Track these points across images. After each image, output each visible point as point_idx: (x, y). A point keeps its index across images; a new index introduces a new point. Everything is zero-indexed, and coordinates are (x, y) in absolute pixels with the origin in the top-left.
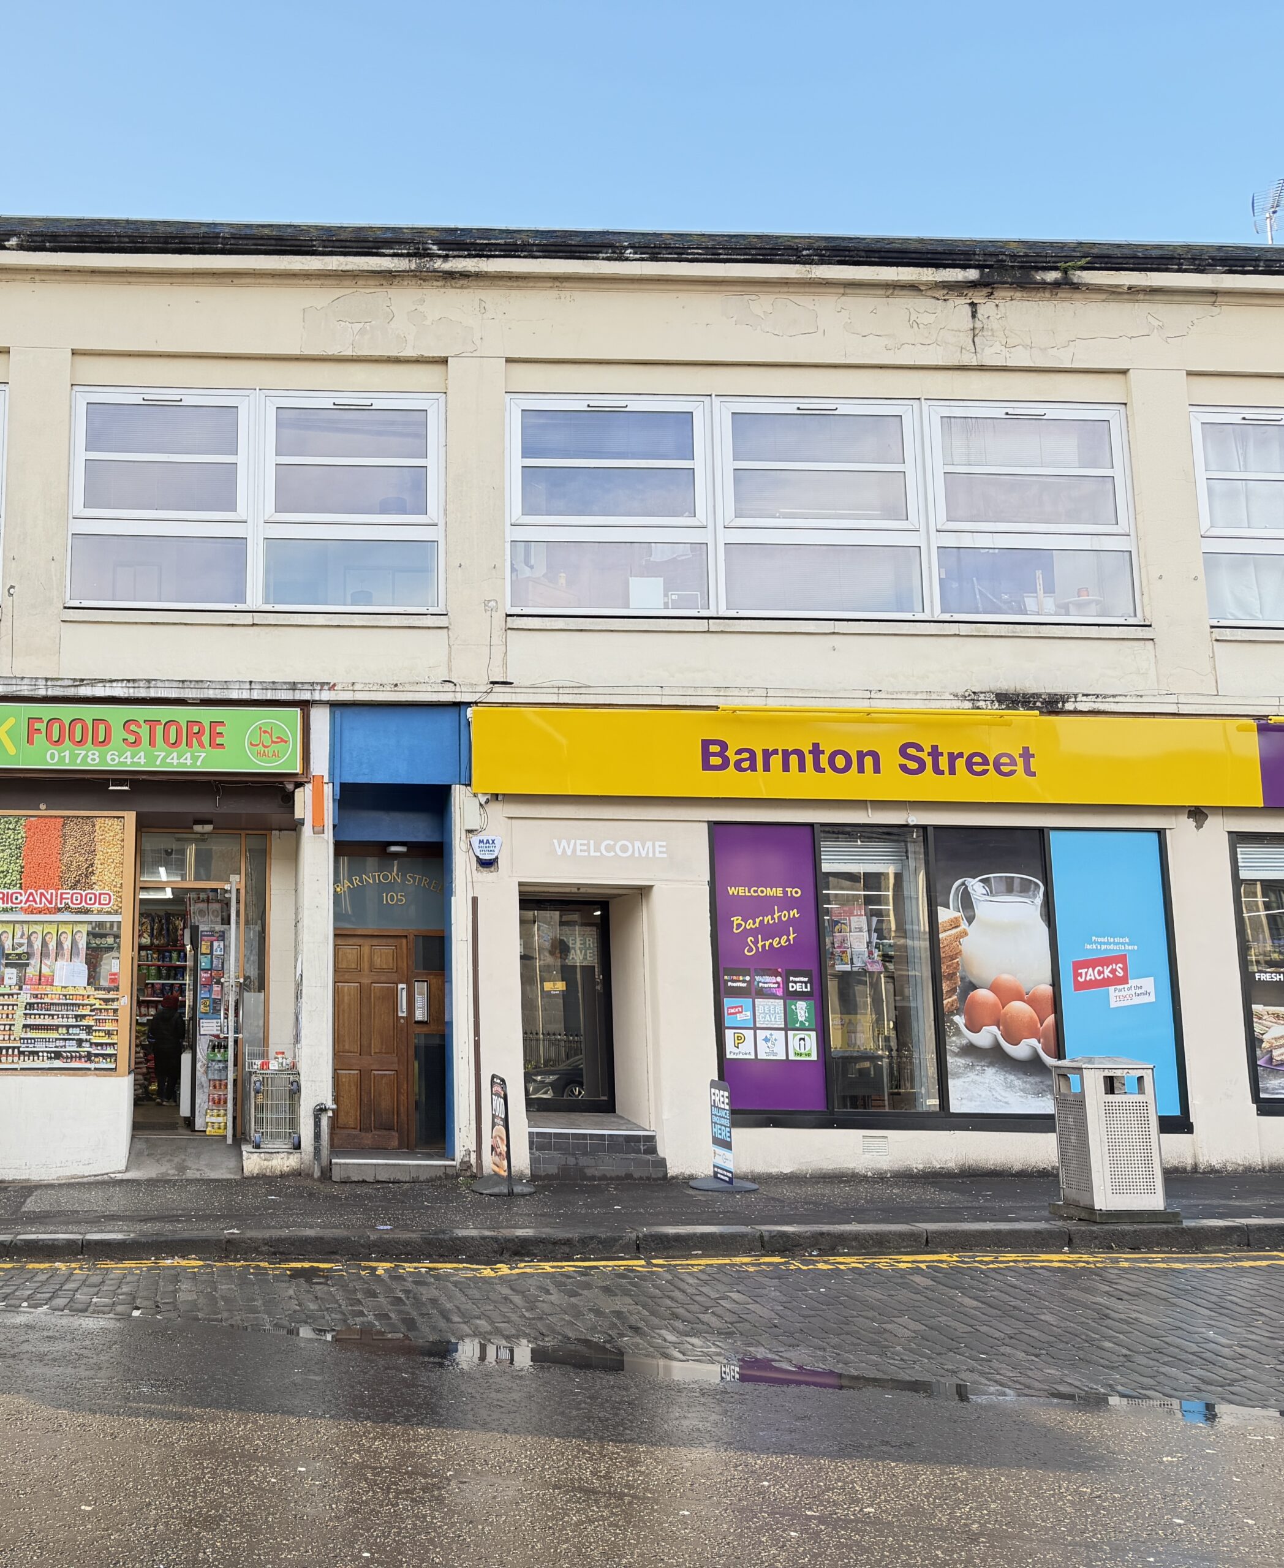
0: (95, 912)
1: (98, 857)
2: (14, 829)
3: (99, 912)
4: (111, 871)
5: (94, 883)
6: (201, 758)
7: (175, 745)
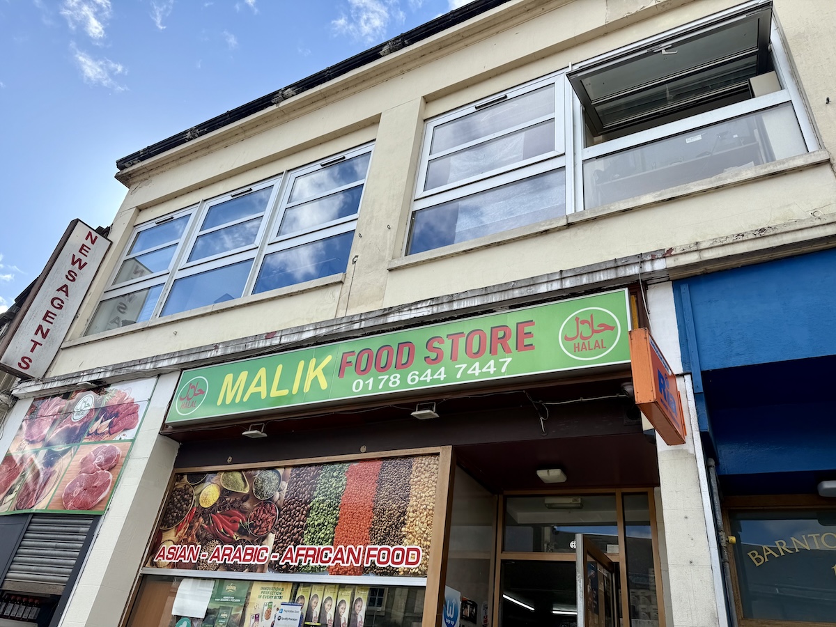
0: (402, 573)
1: (411, 503)
2: (337, 477)
3: (407, 573)
4: (423, 519)
5: (404, 536)
6: (506, 364)
7: (478, 354)
